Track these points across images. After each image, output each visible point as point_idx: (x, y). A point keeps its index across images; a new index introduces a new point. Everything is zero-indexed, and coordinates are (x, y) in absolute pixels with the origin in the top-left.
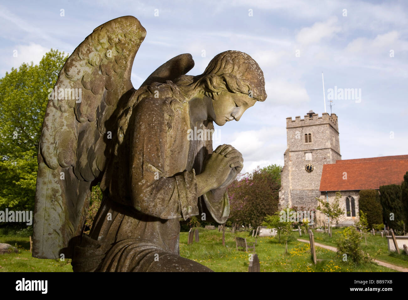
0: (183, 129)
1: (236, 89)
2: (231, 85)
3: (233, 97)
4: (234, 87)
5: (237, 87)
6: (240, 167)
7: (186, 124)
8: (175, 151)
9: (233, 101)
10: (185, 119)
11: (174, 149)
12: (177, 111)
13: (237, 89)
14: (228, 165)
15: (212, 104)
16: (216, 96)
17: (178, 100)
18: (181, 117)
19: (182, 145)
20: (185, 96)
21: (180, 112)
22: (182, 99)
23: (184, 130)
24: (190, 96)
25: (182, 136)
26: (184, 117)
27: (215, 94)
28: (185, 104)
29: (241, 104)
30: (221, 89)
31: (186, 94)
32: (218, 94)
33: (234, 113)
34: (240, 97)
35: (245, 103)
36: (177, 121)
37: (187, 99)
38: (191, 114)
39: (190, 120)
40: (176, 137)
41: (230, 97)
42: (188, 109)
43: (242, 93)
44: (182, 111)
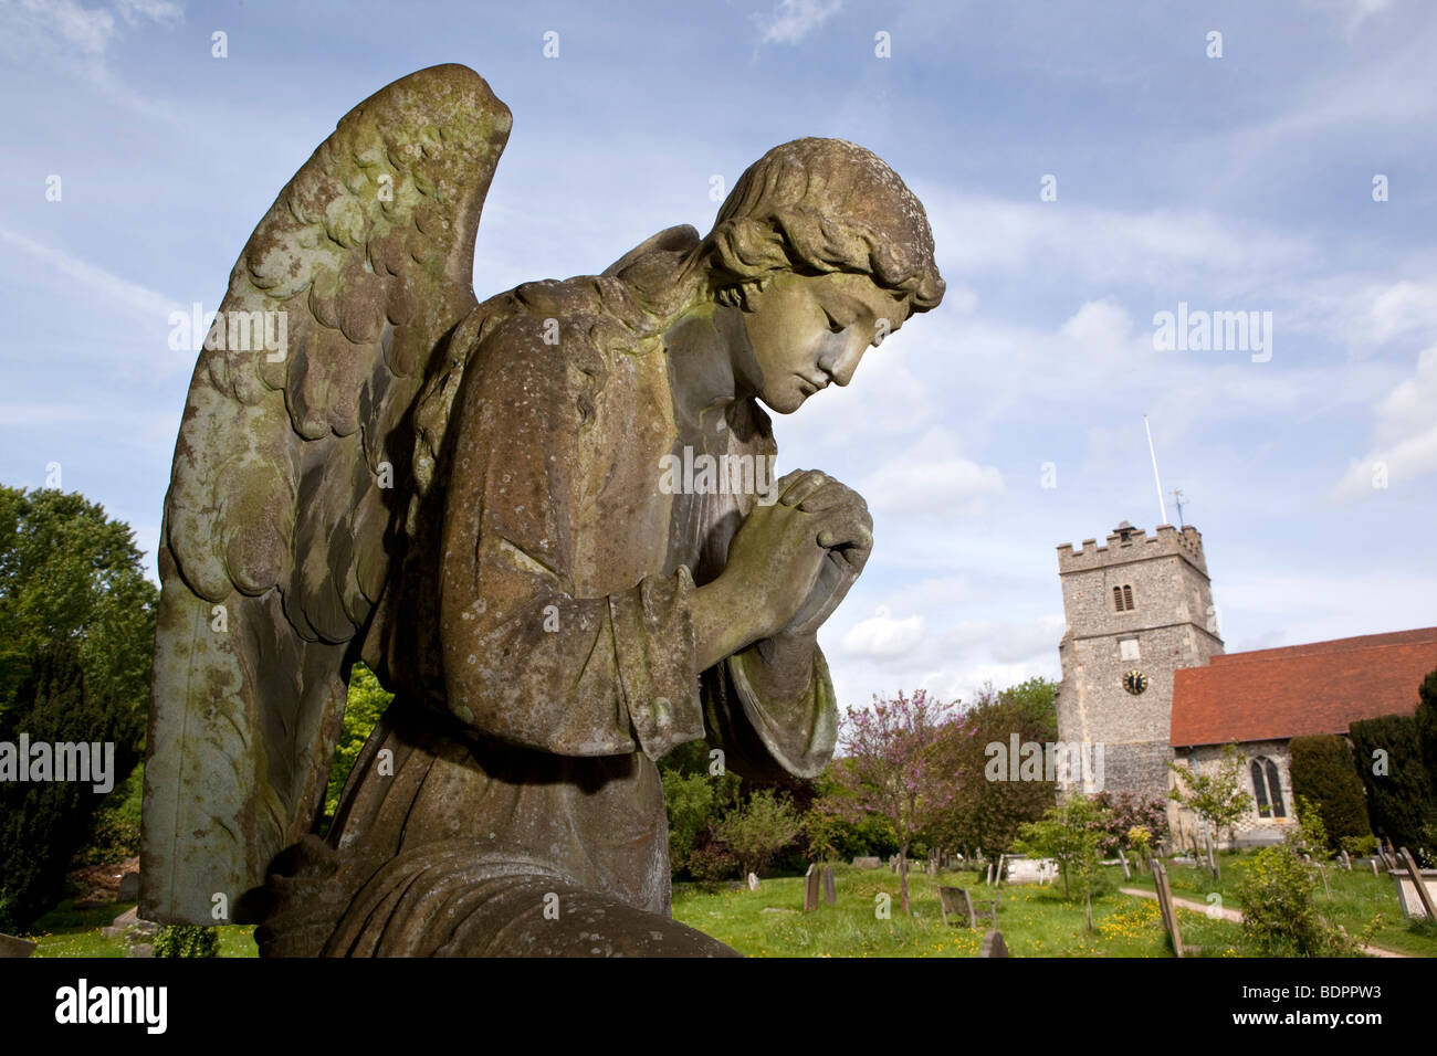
0: (647, 429)
1: (821, 252)
2: (802, 239)
3: (818, 293)
4: (814, 247)
5: (826, 244)
6: (859, 547)
7: (658, 412)
8: (615, 506)
9: (817, 307)
10: (651, 392)
11: (610, 497)
12: (620, 362)
13: (826, 250)
14: (812, 538)
15: (746, 330)
16: (754, 294)
17: (621, 322)
18: (636, 384)
19: (642, 485)
20: (645, 308)
21: (632, 368)
22: (632, 317)
23: (651, 433)
24: (666, 308)
25: (642, 454)
26: (649, 386)
27: (750, 289)
28: (649, 341)
29: (851, 316)
30: (769, 262)
31: (649, 302)
32: (760, 289)
33: (827, 354)
34: (842, 287)
35: (861, 310)
36: (619, 396)
37: (653, 319)
38: (674, 379)
39: (673, 400)
40: (616, 455)
41: (807, 292)
42: (662, 361)
43: (846, 267)
44: (640, 366)
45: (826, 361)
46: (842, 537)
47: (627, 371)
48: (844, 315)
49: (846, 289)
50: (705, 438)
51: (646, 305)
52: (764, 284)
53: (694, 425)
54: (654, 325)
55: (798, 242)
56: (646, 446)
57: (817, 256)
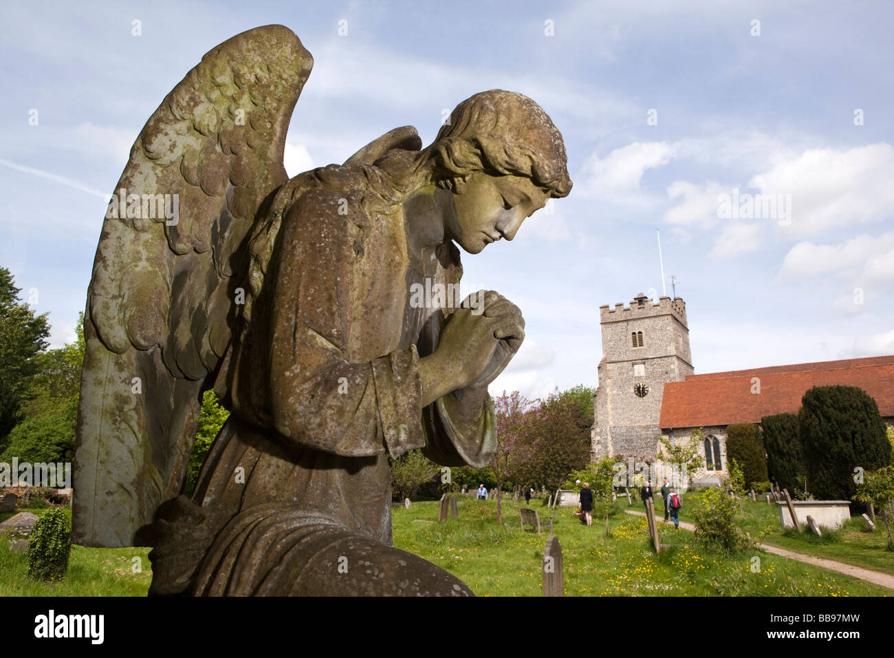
0: (392, 261)
1: (504, 163)
2: (492, 154)
3: (499, 186)
4: (500, 160)
5: (507, 159)
6: (517, 338)
7: (398, 249)
8: (373, 307)
9: (498, 194)
10: (395, 238)
11: (370, 302)
12: (378, 219)
13: (507, 162)
14: (491, 332)
15: (454, 204)
16: (461, 184)
17: (379, 195)
18: (386, 233)
19: (388, 295)
20: (394, 187)
21: (384, 223)
22: (386, 193)
23: (395, 263)
24: (406, 188)
25: (389, 276)
26: (394, 234)
27: (458, 180)
28: (395, 207)
29: (517, 200)
30: (471, 166)
31: (397, 184)
32: (464, 181)
33: (501, 221)
34: (514, 184)
35: (524, 198)
36: (377, 241)
37: (398, 194)
38: (408, 230)
39: (407, 242)
40: (375, 276)
41: (493, 185)
42: (401, 219)
43: (517, 172)
44: (389, 221)
45: (500, 226)
47: (381, 225)
48: (513, 199)
49: (516, 185)
50: (424, 265)
51: (394, 185)
52: (467, 178)
53: (418, 257)
54: (399, 198)
55: (491, 156)
56: (391, 271)
57: (501, 165)
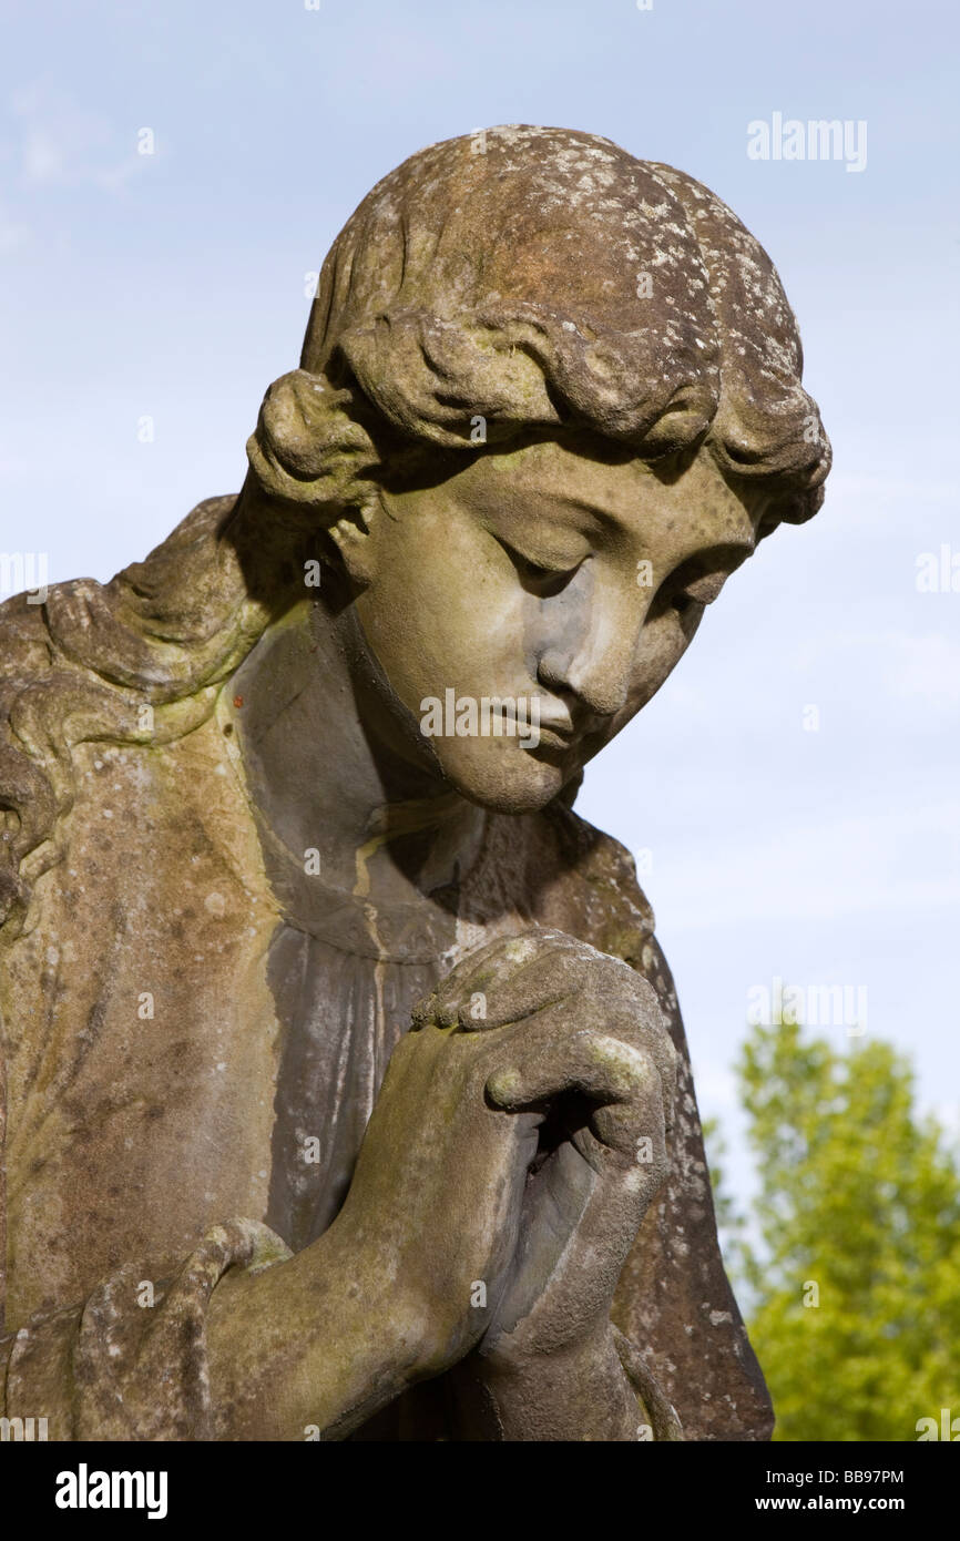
0: (189, 914)
1: (433, 407)
2: (384, 387)
4: (414, 398)
5: (437, 384)
7: (221, 866)
8: (108, 1107)
10: (197, 825)
11: (95, 1087)
13: (442, 399)
17: (94, 678)
18: (154, 811)
19: (181, 1049)
21: (141, 777)
22: (114, 659)
23: (202, 921)
24: (197, 622)
25: (178, 974)
26: (192, 811)
27: (343, 533)
28: (184, 709)
30: (347, 459)
31: (158, 617)
32: (363, 528)
33: (553, 645)
35: (588, 522)
36: (107, 847)
37: (171, 655)
38: (263, 787)
39: (262, 835)
40: (102, 984)
41: (453, 509)
42: (226, 755)
44: (164, 768)
45: (553, 663)
46: (549, 1074)
47: (129, 788)
50: (373, 913)
51: (151, 624)
52: (368, 514)
53: (342, 889)
54: (175, 666)
55: (381, 394)
56: (187, 953)
57: (426, 418)
